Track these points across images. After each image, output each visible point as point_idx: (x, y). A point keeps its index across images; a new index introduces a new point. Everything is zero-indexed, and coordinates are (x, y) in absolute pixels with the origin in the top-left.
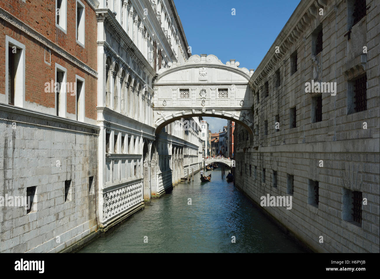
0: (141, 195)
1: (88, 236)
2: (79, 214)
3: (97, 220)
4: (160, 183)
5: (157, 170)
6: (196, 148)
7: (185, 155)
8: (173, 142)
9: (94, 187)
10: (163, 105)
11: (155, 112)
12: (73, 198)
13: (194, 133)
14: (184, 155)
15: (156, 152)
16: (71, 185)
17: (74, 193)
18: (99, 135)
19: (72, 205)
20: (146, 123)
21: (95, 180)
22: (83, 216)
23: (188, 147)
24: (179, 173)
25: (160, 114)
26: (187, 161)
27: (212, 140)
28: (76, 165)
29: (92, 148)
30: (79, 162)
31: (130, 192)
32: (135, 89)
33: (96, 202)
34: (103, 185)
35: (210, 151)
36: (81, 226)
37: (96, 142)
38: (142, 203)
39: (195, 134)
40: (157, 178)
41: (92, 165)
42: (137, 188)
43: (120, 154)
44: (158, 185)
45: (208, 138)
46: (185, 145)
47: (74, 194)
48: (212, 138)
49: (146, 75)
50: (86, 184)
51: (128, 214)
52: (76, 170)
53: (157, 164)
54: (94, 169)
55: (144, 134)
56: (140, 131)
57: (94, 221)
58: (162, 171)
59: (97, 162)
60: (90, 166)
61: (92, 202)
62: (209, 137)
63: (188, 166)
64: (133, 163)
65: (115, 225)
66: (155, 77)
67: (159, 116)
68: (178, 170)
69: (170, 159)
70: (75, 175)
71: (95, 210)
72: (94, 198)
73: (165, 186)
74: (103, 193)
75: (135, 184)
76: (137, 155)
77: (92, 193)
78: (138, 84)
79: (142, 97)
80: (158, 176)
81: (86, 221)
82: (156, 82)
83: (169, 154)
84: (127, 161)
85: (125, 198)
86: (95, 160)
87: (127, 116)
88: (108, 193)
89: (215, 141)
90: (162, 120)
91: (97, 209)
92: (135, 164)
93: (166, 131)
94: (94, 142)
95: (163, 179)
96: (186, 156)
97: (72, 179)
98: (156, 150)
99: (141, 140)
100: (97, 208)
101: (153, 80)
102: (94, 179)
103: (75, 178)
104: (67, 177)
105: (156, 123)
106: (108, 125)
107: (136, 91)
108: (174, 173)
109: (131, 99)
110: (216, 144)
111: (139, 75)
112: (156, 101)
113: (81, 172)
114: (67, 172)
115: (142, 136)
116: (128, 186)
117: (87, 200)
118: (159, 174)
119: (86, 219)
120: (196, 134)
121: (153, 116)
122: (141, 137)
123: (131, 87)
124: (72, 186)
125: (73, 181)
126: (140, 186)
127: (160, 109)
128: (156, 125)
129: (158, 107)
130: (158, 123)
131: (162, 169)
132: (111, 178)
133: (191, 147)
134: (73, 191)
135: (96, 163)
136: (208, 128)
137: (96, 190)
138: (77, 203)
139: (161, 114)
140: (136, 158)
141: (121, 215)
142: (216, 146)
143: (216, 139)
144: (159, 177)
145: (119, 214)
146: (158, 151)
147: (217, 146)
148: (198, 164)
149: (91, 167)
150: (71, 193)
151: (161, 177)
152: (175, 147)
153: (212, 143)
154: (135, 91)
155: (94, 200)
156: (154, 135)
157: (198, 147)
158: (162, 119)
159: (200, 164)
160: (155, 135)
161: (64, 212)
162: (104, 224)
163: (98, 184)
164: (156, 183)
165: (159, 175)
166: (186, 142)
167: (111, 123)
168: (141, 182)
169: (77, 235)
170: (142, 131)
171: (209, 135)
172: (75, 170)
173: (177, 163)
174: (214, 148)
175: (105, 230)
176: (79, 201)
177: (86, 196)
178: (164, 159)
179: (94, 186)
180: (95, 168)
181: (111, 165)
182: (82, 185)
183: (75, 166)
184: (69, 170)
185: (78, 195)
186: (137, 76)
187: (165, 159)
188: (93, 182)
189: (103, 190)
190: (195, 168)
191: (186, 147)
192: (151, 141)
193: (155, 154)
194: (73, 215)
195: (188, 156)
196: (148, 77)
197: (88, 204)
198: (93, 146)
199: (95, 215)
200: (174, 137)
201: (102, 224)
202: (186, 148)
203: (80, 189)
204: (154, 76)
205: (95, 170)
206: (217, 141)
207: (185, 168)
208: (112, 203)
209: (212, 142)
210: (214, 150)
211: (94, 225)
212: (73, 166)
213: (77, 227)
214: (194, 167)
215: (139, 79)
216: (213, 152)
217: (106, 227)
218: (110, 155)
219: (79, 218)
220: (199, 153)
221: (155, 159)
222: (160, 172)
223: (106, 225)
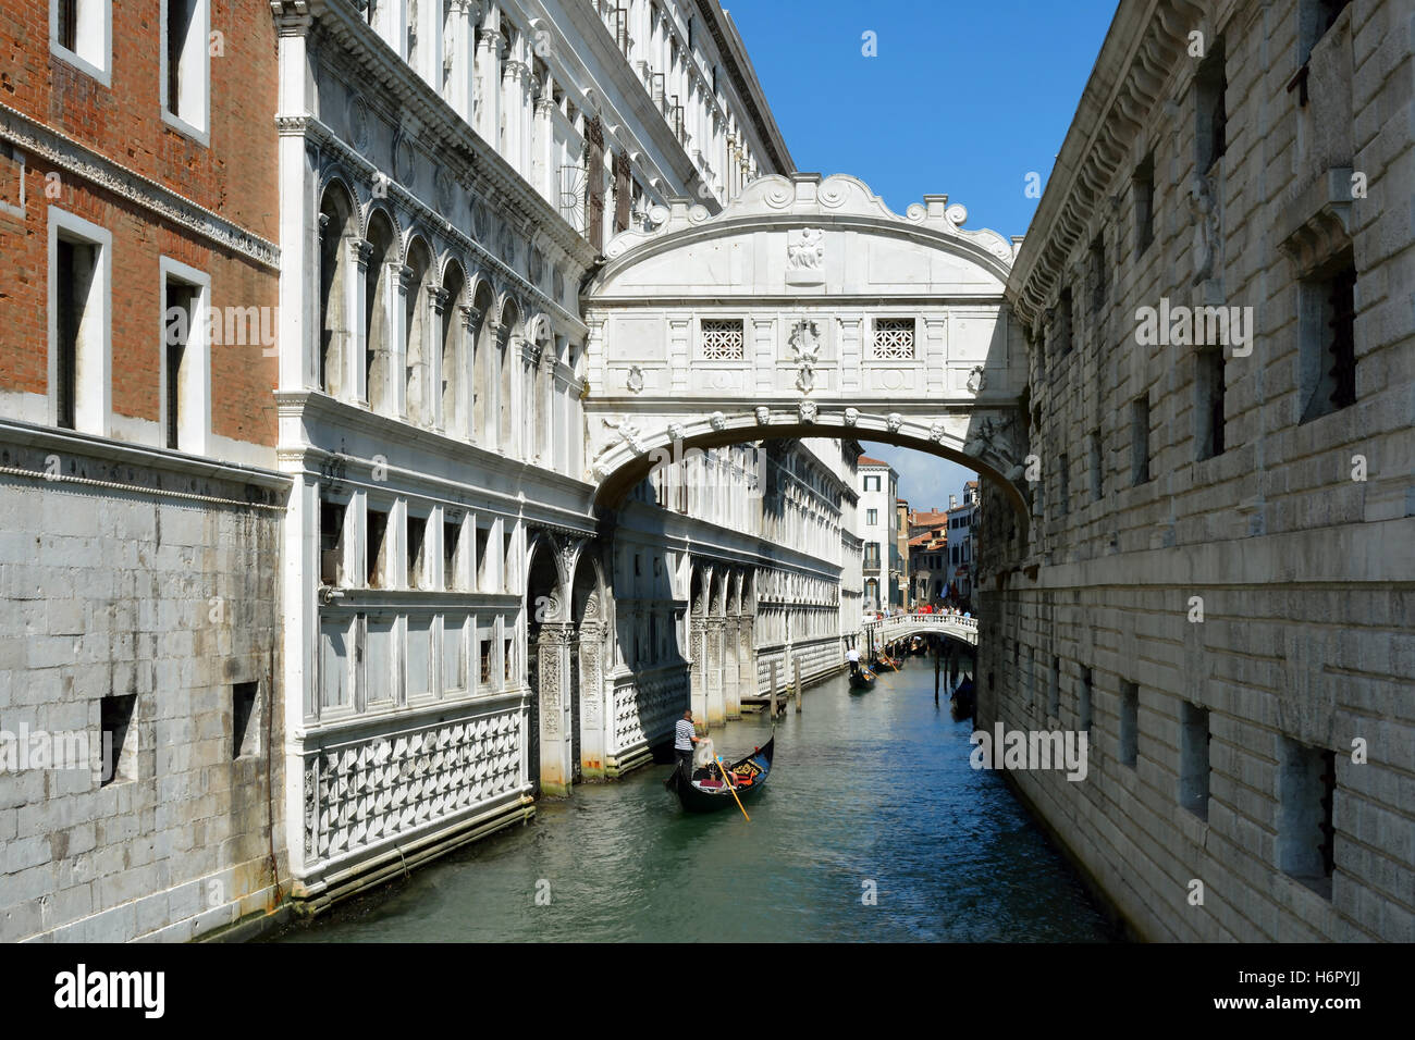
0: (517, 764)
1: (227, 932)
2: (179, 838)
3: (273, 863)
4: (622, 717)
5: (609, 664)
6: (827, 573)
7: (767, 600)
8: (693, 546)
9: (259, 728)
10: (630, 389)
11: (595, 418)
12: (144, 771)
13: (812, 508)
14: (760, 604)
15: (603, 587)
16: (135, 716)
17: (154, 751)
18: (286, 511)
19: (138, 801)
20: (547, 464)
21: (265, 698)
22: (198, 845)
23: (782, 566)
24: (732, 677)
25: (616, 427)
26: (776, 629)
27: (917, 541)
28: (160, 636)
29: (249, 565)
30: (175, 623)
31: (453, 752)
32: (486, 320)
33: (270, 791)
34: (305, 721)
35: (904, 585)
36: (188, 890)
37: (272, 538)
38: (524, 800)
39: (820, 512)
40: (609, 695)
41: (251, 635)
42: (495, 738)
43: (400, 589)
44: (612, 725)
45: (893, 534)
46: (769, 558)
47: (150, 754)
48: (913, 530)
49: (544, 259)
50: (215, 715)
51: (445, 844)
52: (160, 654)
53: (610, 637)
54: (259, 649)
55: (529, 508)
56: (511, 497)
57: (259, 867)
58: (633, 667)
59: (274, 624)
60: (239, 640)
61: (250, 791)
62: (899, 527)
63: (783, 647)
64: (470, 633)
65: (373, 887)
66: (594, 272)
67: (609, 436)
68: (724, 663)
69: (681, 616)
70: (154, 677)
71: (264, 822)
72: (259, 772)
73: (655, 732)
74: (303, 753)
75: (482, 719)
76: (496, 598)
77: (250, 753)
78: (500, 301)
79: (520, 353)
80: (611, 687)
81: (216, 867)
82: (596, 291)
83: (676, 597)
84: (438, 623)
85: (427, 775)
86: (264, 617)
87: (435, 432)
88: (336, 755)
89: (929, 546)
90: (624, 451)
91: (275, 820)
92: (484, 633)
93: (658, 501)
94: (260, 538)
95: (637, 700)
96: (767, 608)
97: (140, 690)
98: (601, 578)
99: (519, 534)
100: (275, 814)
101: (585, 282)
102: (258, 694)
103: (154, 688)
104: (112, 683)
105: (598, 464)
106: (335, 471)
107: (490, 326)
108: (703, 677)
109: (464, 362)
110: (931, 558)
111: (504, 260)
112: (598, 369)
113: (190, 662)
114: (113, 663)
115: (521, 515)
116: (445, 727)
117: (221, 783)
118: (615, 678)
119: (216, 859)
120: (827, 516)
121: (587, 432)
122: (519, 523)
123: (464, 309)
124: (139, 721)
125: (144, 696)
126: (512, 729)
127: (615, 405)
128: (596, 474)
129: (606, 395)
130: (607, 462)
131: (633, 660)
132: (351, 690)
133: (800, 570)
134: (145, 743)
135: (273, 626)
136: (892, 490)
137: (272, 741)
138: (169, 790)
139: (621, 423)
140: (488, 608)
141: (405, 848)
142: (932, 567)
143: (934, 536)
144: (615, 692)
145: (395, 844)
146: (610, 582)
147: (939, 567)
148: (836, 639)
149: (246, 643)
150: (135, 748)
151: (628, 693)
152: (708, 565)
153: (915, 556)
154: (485, 327)
155: (260, 784)
156: (589, 515)
157: (838, 569)
158: (625, 445)
159: (847, 641)
160: (596, 513)
161: (97, 830)
162: (309, 880)
163: (281, 717)
164: (604, 719)
165: (618, 682)
166: (766, 547)
167: (346, 457)
168: (516, 712)
169: (165, 924)
170: (521, 498)
171: (899, 518)
172: (155, 653)
173: (721, 636)
174: (924, 575)
175: (312, 908)
176: (176, 784)
177: (216, 765)
178: (646, 617)
179: (259, 720)
180: (267, 647)
181: (350, 638)
182: (197, 718)
183: (155, 639)
184: (122, 652)
185: (170, 760)
186: (494, 265)
187: (653, 617)
188: (258, 705)
189: (305, 740)
190: (823, 656)
191: (768, 567)
192: (577, 539)
193: (598, 596)
194: (146, 843)
195: (782, 605)
196: (558, 271)
197: (227, 797)
198: (255, 557)
199: (265, 843)
200: (701, 527)
201: (302, 883)
202: (770, 571)
203: (185, 733)
204: (590, 265)
205: (267, 655)
206: (938, 543)
207: (761, 659)
208: (356, 794)
209: (914, 550)
210: (924, 581)
211: (260, 887)
212: (145, 639)
213: (169, 890)
214: (815, 652)
215: (503, 278)
216: (921, 592)
217: (321, 894)
218: (342, 594)
219: (180, 855)
220: (846, 593)
221: (599, 615)
222: (623, 670)
223: (319, 886)
